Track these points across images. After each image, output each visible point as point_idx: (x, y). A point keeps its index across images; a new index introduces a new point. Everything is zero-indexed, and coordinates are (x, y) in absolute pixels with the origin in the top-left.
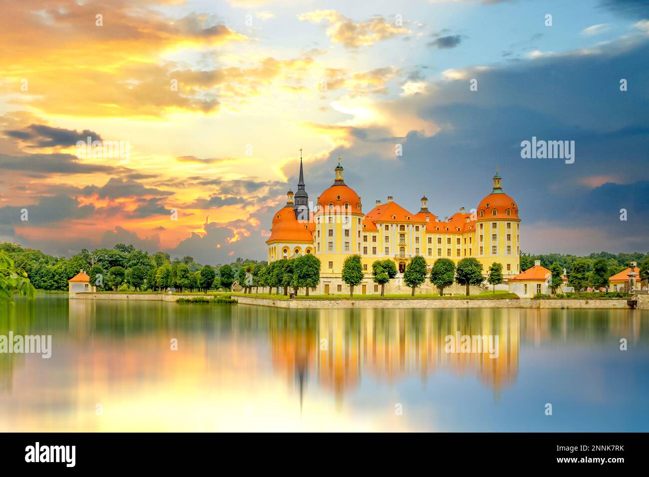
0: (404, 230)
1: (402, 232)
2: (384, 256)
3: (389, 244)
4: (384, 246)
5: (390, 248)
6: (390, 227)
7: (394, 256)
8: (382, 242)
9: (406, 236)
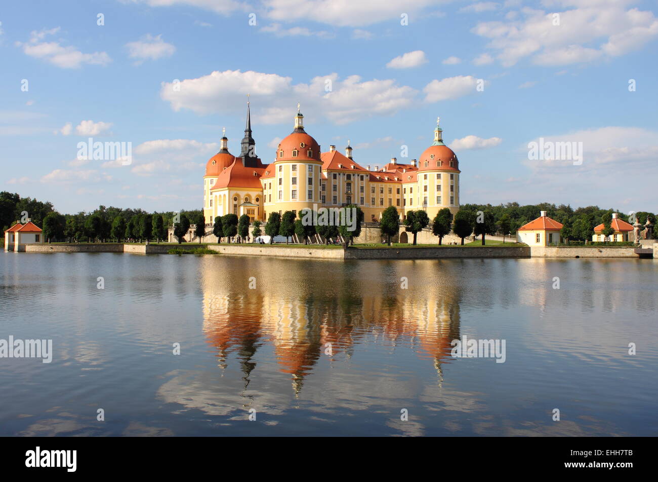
0: (350, 179)
1: (349, 181)
2: (333, 205)
3: (337, 192)
4: (333, 195)
5: (337, 197)
6: (337, 176)
7: (341, 205)
8: (331, 191)
9: (352, 185)
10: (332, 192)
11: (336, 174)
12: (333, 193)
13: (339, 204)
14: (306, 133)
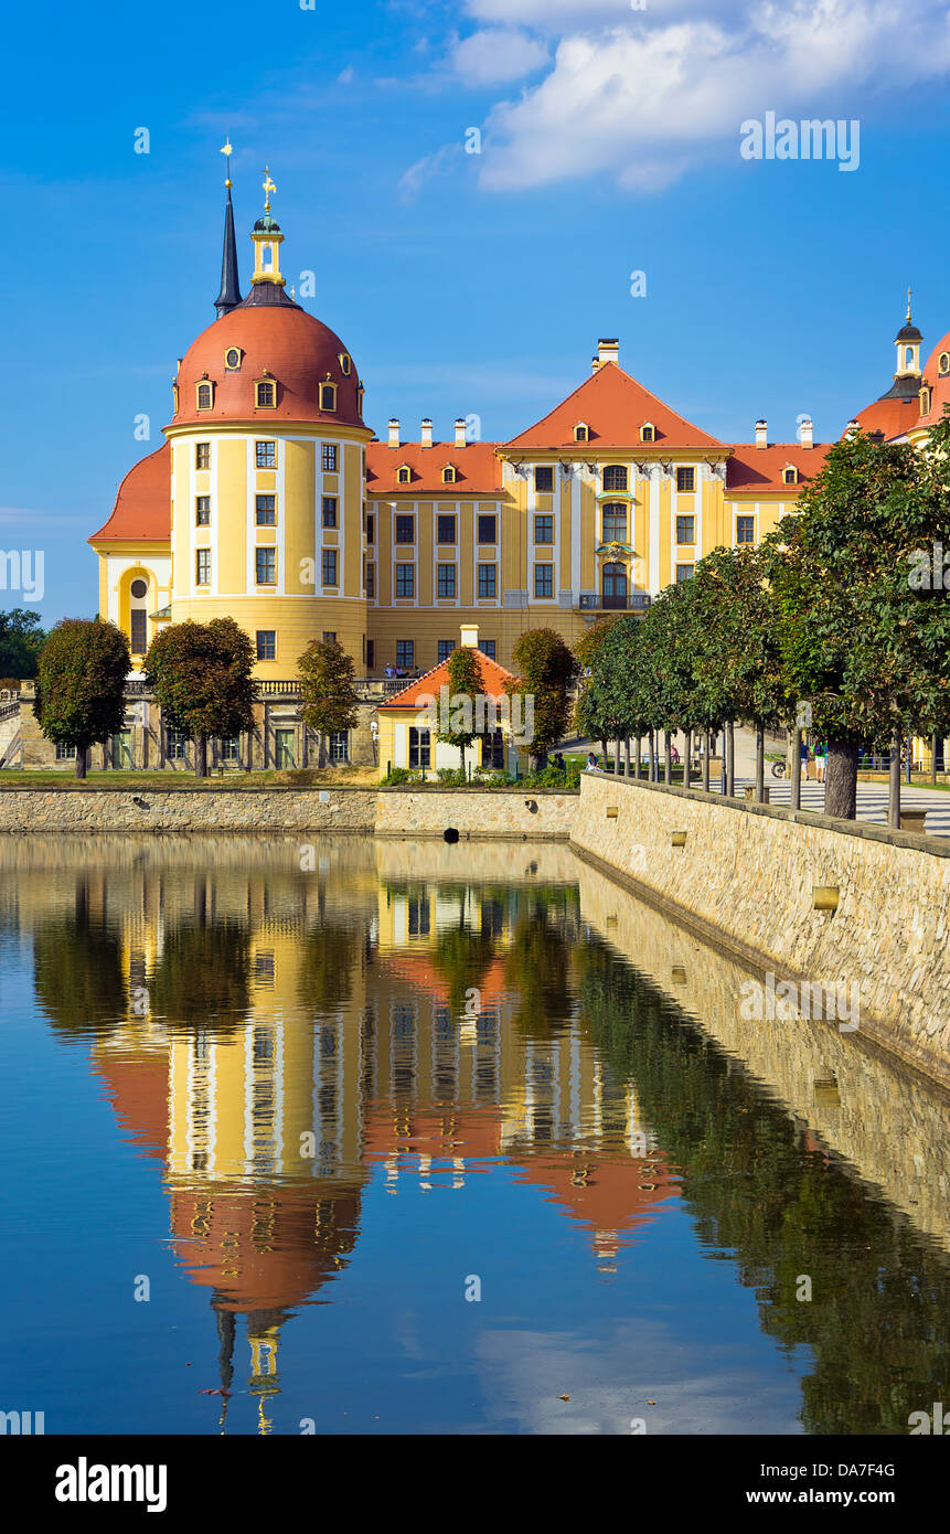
0: (623, 485)
1: (615, 495)
2: (532, 601)
3: (556, 548)
4: (532, 560)
5: (557, 570)
6: (557, 475)
7: (576, 601)
8: (522, 541)
9: (632, 511)
10: (532, 548)
11: (549, 471)
12: (533, 553)
13: (567, 596)
14: (299, 308)
